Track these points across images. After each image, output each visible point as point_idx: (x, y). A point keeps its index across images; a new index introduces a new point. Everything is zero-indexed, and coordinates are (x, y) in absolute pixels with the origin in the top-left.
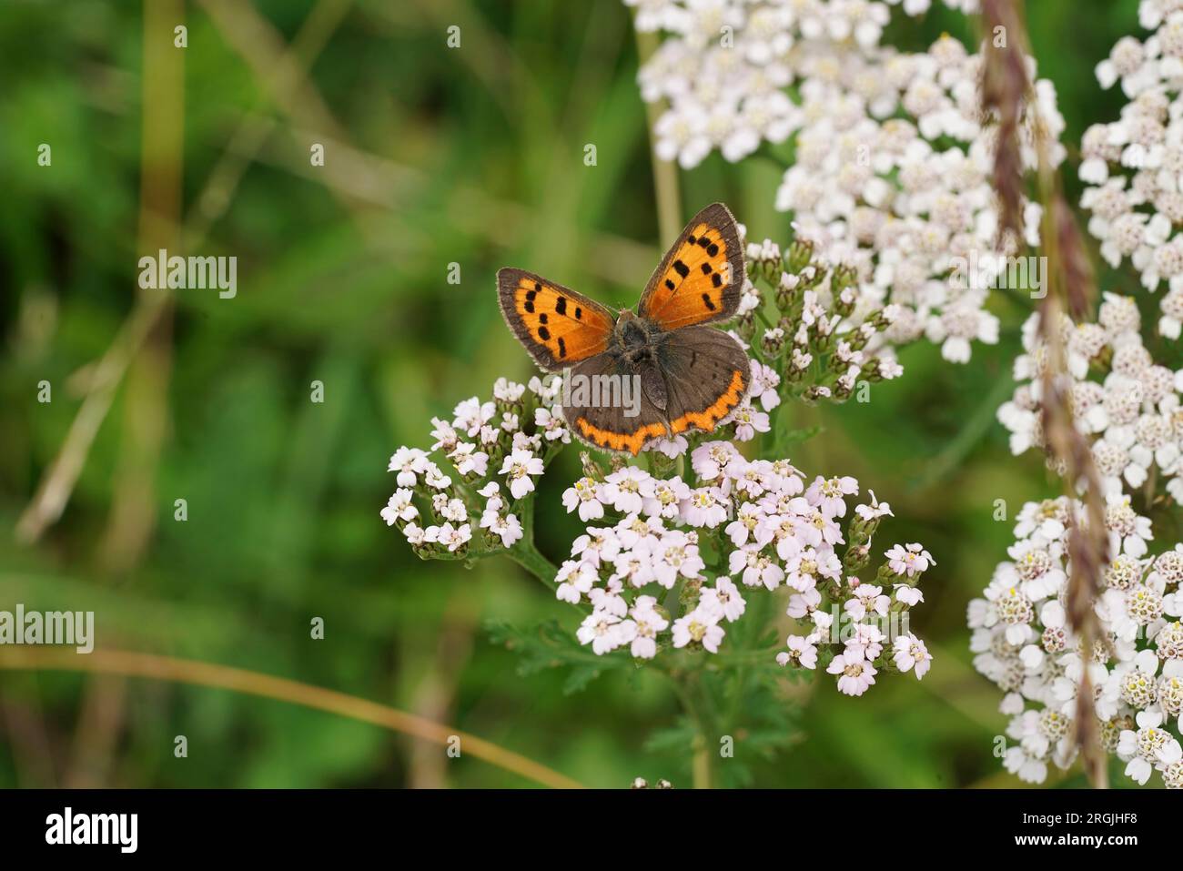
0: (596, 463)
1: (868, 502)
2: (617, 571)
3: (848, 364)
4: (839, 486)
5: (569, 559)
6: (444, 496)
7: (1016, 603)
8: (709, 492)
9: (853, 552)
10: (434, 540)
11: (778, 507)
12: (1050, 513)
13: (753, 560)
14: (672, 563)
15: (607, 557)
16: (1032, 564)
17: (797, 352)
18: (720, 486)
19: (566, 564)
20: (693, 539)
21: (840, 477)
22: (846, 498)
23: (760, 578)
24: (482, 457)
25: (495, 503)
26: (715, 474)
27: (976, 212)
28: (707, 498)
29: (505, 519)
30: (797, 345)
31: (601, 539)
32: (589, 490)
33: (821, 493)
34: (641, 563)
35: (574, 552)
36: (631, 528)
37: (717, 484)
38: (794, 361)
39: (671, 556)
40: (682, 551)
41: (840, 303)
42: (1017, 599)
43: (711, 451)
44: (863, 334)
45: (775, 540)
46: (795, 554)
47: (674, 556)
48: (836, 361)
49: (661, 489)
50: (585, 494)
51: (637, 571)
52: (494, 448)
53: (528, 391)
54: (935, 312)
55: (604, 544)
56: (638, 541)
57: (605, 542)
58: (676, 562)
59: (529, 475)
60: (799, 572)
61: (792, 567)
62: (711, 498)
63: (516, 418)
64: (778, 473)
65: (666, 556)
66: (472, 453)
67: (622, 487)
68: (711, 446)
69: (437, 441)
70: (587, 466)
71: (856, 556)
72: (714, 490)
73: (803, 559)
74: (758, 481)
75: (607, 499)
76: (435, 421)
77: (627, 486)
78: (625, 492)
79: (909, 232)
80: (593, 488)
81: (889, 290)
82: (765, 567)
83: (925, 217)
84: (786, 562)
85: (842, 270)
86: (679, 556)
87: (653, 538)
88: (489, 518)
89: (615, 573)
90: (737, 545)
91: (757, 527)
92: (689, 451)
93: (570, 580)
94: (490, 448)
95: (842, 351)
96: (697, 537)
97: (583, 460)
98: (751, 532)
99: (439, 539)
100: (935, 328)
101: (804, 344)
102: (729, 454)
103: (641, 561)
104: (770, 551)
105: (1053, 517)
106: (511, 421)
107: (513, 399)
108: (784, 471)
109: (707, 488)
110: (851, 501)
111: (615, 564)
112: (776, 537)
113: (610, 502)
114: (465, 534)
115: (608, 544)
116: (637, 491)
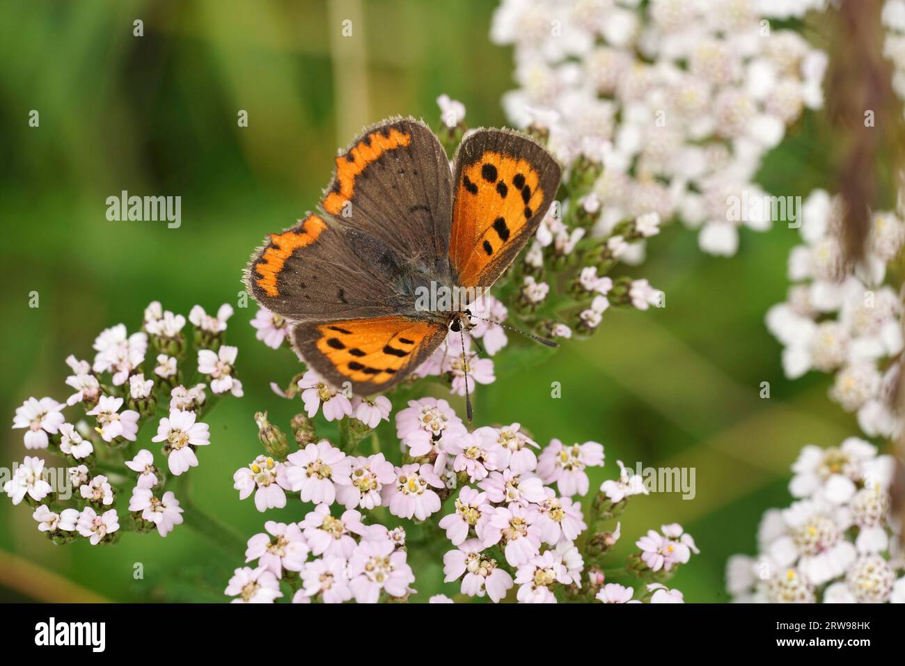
0: (275, 430)
1: (616, 477)
2: (305, 584)
3: (592, 294)
4: (580, 455)
5: (243, 565)
6: (83, 469)
7: (794, 588)
8: (418, 473)
9: (597, 540)
10: (71, 528)
11: (505, 493)
12: (836, 467)
13: (473, 564)
14: (374, 578)
15: (292, 565)
16: (815, 539)
17: (529, 280)
18: (433, 462)
19: (238, 571)
20: (400, 539)
21: (581, 443)
22: (589, 471)
23: (483, 587)
24: (131, 416)
25: (148, 480)
26: (427, 449)
27: (747, 61)
28: (417, 483)
29: (160, 499)
30: (529, 269)
31: (283, 541)
32: (268, 472)
33: (558, 465)
34: (335, 578)
35: (251, 555)
36: (321, 527)
37: (428, 460)
38: (525, 291)
39: (373, 569)
40: (387, 562)
41: (582, 212)
42: (795, 583)
43: (422, 416)
44: (611, 252)
45: (503, 541)
46: (528, 560)
47: (377, 570)
48: (578, 289)
49: (359, 473)
50: (263, 478)
51: (330, 588)
52: (146, 404)
53: (189, 324)
54: (692, 188)
55: (287, 548)
56: (330, 545)
57: (289, 546)
58: (379, 577)
59: (190, 446)
60: (533, 584)
61: (524, 577)
62: (422, 482)
63: (173, 362)
64: (505, 446)
65: (367, 569)
66: (119, 412)
67: (309, 470)
68: (420, 409)
69: (74, 391)
70: (264, 433)
71: (600, 547)
72: (425, 469)
73: (538, 568)
74: (481, 460)
75: (291, 485)
76: (71, 361)
77: (316, 469)
78: (314, 476)
79: (663, 85)
80: (273, 471)
81: (636, 159)
82: (489, 574)
83: (682, 64)
84: (516, 569)
85: (585, 164)
86: (383, 570)
87: (349, 540)
88: (140, 499)
89: (302, 587)
90: (455, 543)
91: (479, 522)
92: (393, 414)
93: (243, 595)
94: (141, 403)
95: (586, 279)
96: (403, 535)
97: (259, 423)
98: (472, 527)
99: (78, 528)
100: (692, 209)
101: (537, 268)
102: (444, 420)
103: (335, 574)
104: (495, 555)
105: (840, 472)
106: (167, 366)
107: (170, 333)
108: (513, 444)
109: (416, 467)
110: (595, 475)
111: (302, 575)
112: (504, 537)
113: (295, 489)
114: (111, 522)
115: (292, 549)
116: (329, 477)
